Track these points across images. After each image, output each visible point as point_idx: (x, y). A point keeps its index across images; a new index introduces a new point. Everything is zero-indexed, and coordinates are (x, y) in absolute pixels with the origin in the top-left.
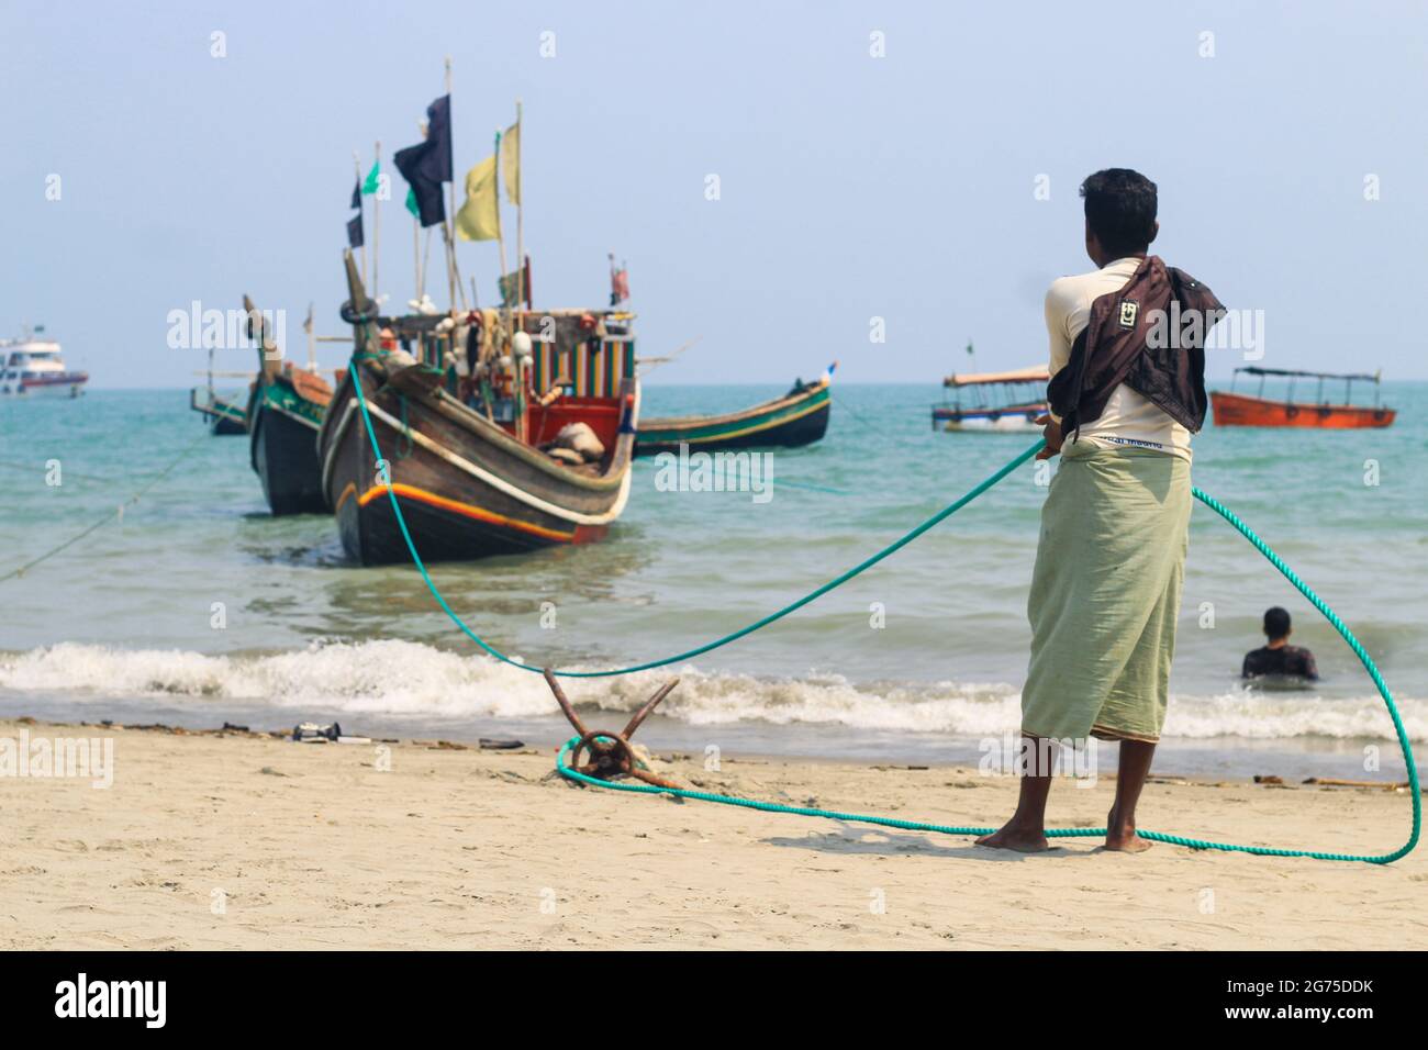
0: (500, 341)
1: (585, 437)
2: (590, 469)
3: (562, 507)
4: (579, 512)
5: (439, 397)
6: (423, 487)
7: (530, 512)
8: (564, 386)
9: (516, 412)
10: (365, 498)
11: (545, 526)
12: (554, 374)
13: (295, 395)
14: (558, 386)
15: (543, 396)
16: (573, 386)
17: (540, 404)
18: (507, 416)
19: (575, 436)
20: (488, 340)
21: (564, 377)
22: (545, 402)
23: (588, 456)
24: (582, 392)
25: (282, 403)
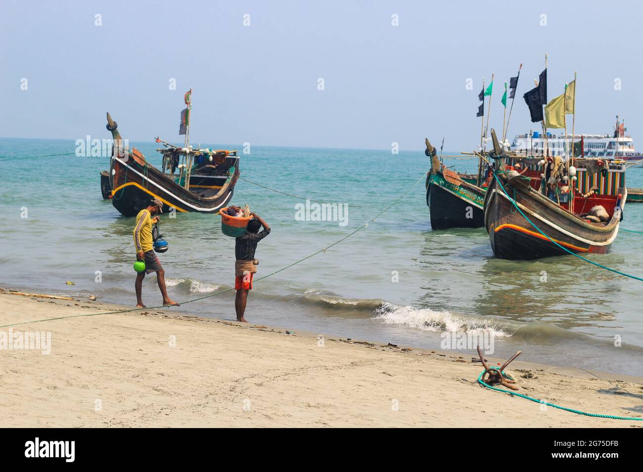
0: (562, 169)
1: (602, 211)
2: (602, 224)
3: (583, 238)
4: (591, 240)
5: (530, 190)
6: (522, 226)
7: (568, 239)
8: (595, 190)
9: (569, 199)
10: (497, 229)
11: (575, 245)
12: (591, 185)
13: (444, 180)
14: (593, 190)
15: (585, 194)
16: (598, 191)
17: (583, 197)
18: (565, 201)
19: (597, 210)
20: (556, 168)
21: (595, 187)
22: (585, 196)
23: (602, 219)
24: (602, 193)
25: (439, 183)
